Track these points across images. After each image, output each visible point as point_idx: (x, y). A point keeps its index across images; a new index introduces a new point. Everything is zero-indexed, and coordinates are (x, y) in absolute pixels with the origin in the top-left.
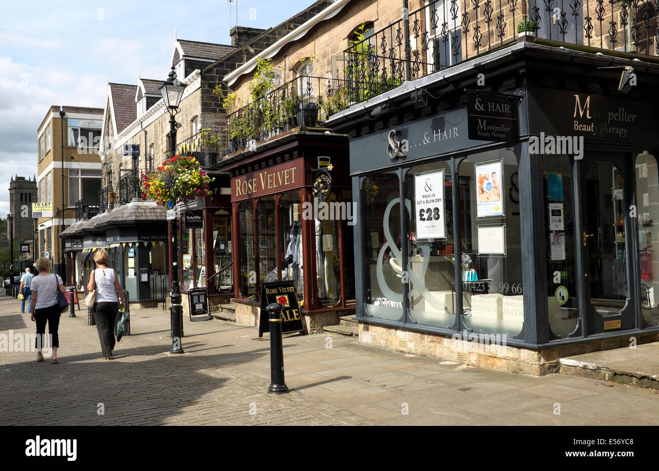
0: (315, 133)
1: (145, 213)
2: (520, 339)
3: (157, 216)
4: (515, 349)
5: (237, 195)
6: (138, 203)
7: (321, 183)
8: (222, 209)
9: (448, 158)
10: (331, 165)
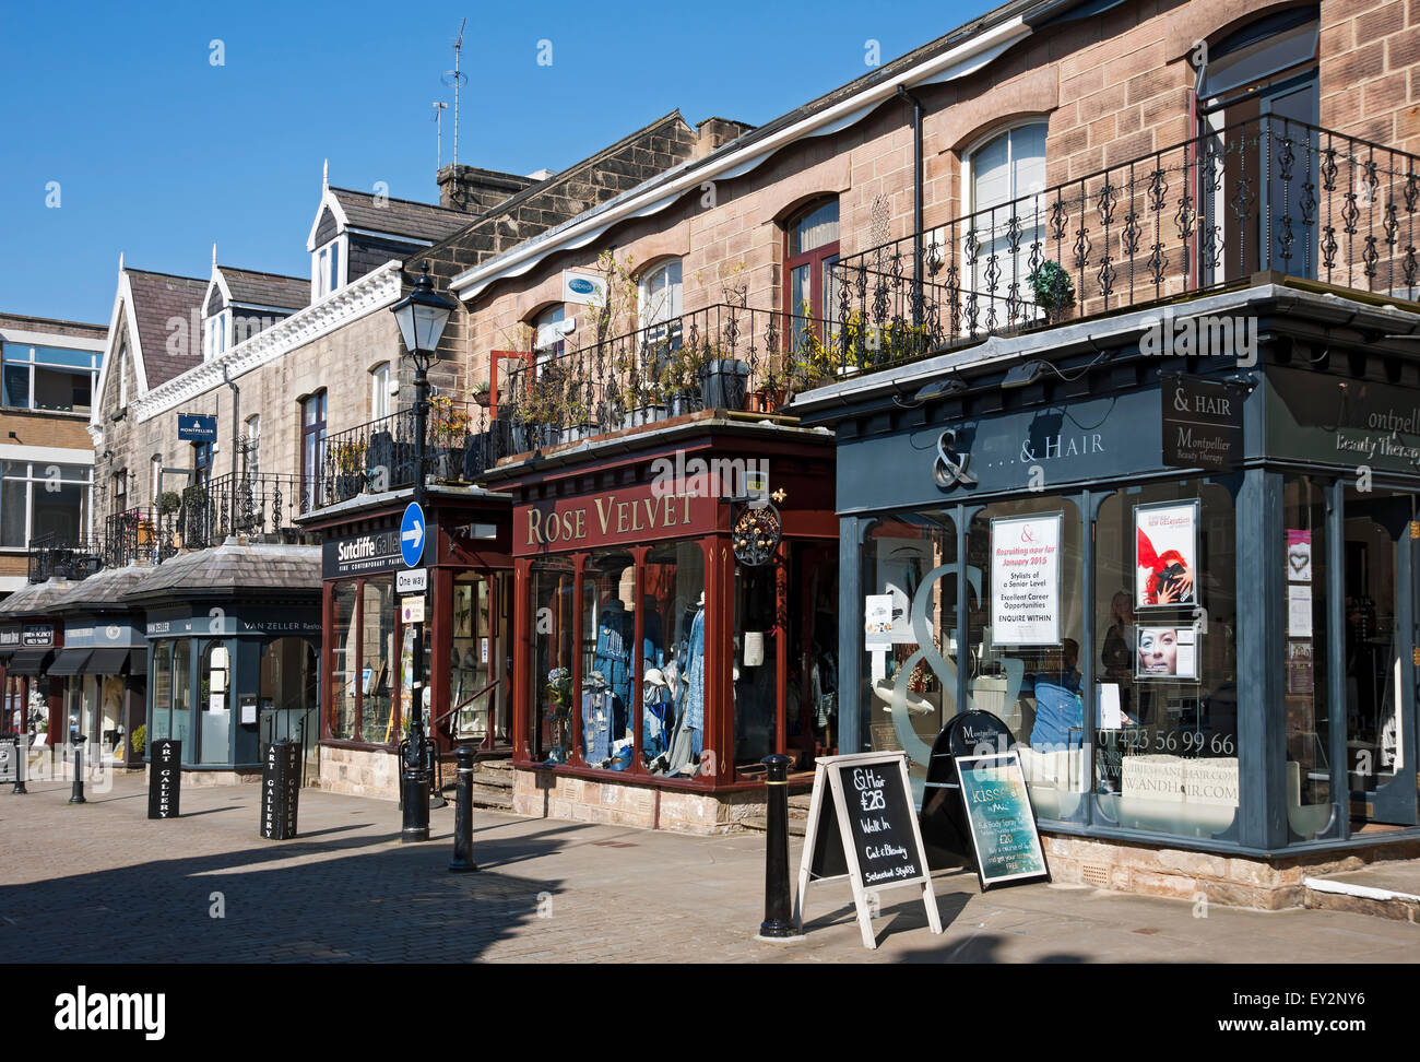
0: (743, 424)
1: (256, 571)
2: (1230, 840)
3: (283, 579)
4: (1218, 859)
5: (531, 541)
6: (238, 547)
7: (756, 526)
8: (471, 569)
9: (1078, 490)
10: (781, 490)
